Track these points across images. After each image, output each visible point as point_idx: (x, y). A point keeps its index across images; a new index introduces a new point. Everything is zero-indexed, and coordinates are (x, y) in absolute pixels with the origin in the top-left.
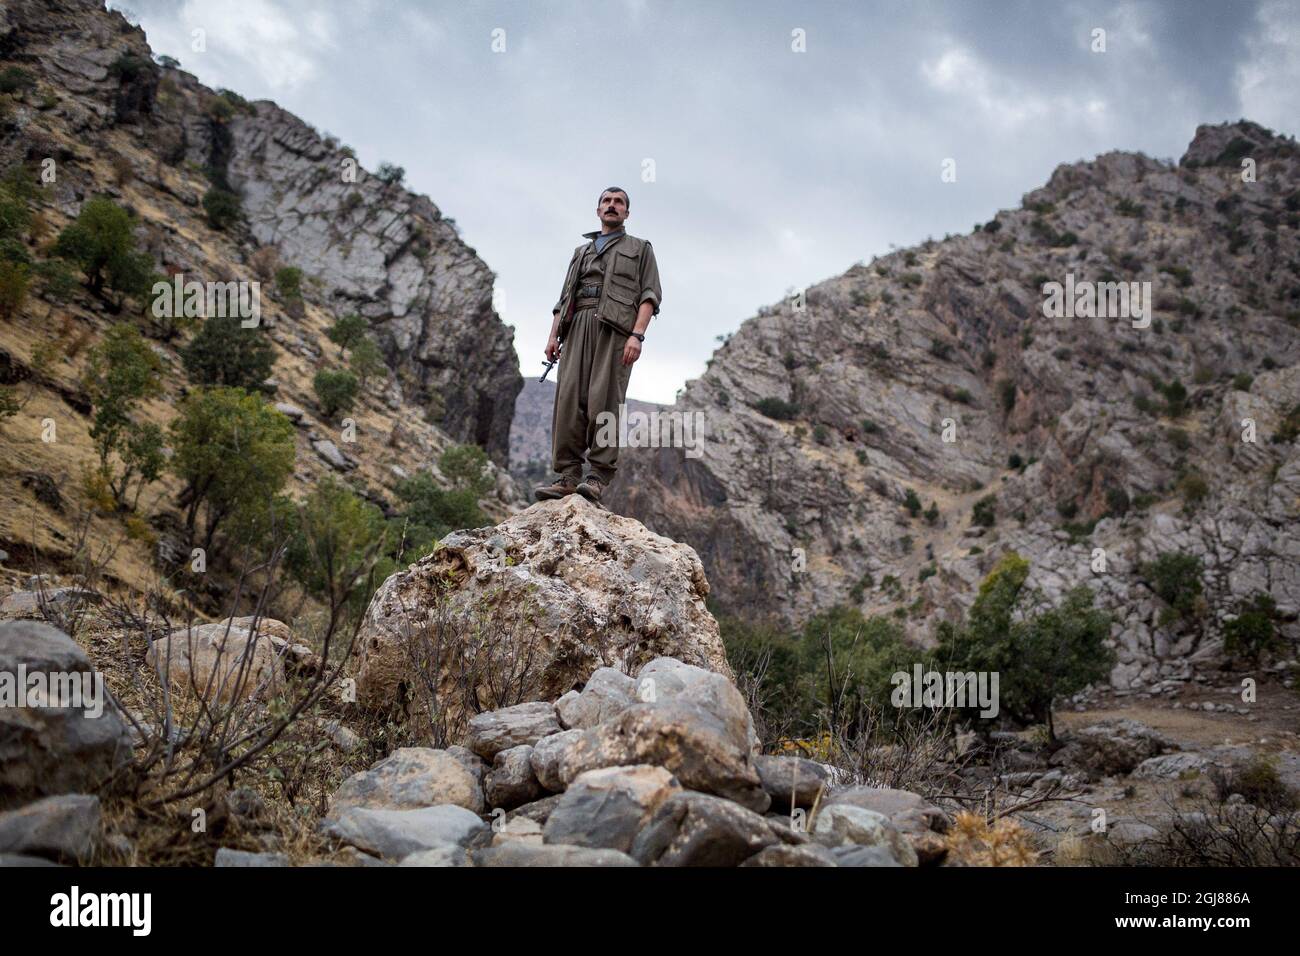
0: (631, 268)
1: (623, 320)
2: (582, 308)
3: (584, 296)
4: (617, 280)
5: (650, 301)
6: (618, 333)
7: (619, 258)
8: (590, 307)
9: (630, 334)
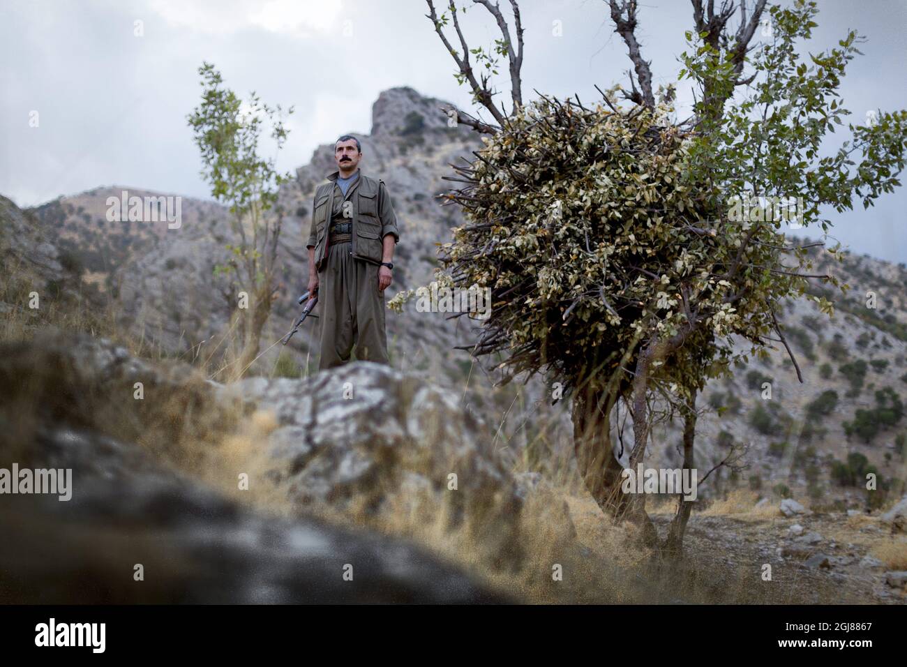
0: (371, 206)
1: (374, 254)
2: (335, 243)
3: (337, 233)
4: (362, 219)
5: (391, 234)
6: (371, 264)
7: (362, 200)
8: (343, 241)
9: (380, 263)
